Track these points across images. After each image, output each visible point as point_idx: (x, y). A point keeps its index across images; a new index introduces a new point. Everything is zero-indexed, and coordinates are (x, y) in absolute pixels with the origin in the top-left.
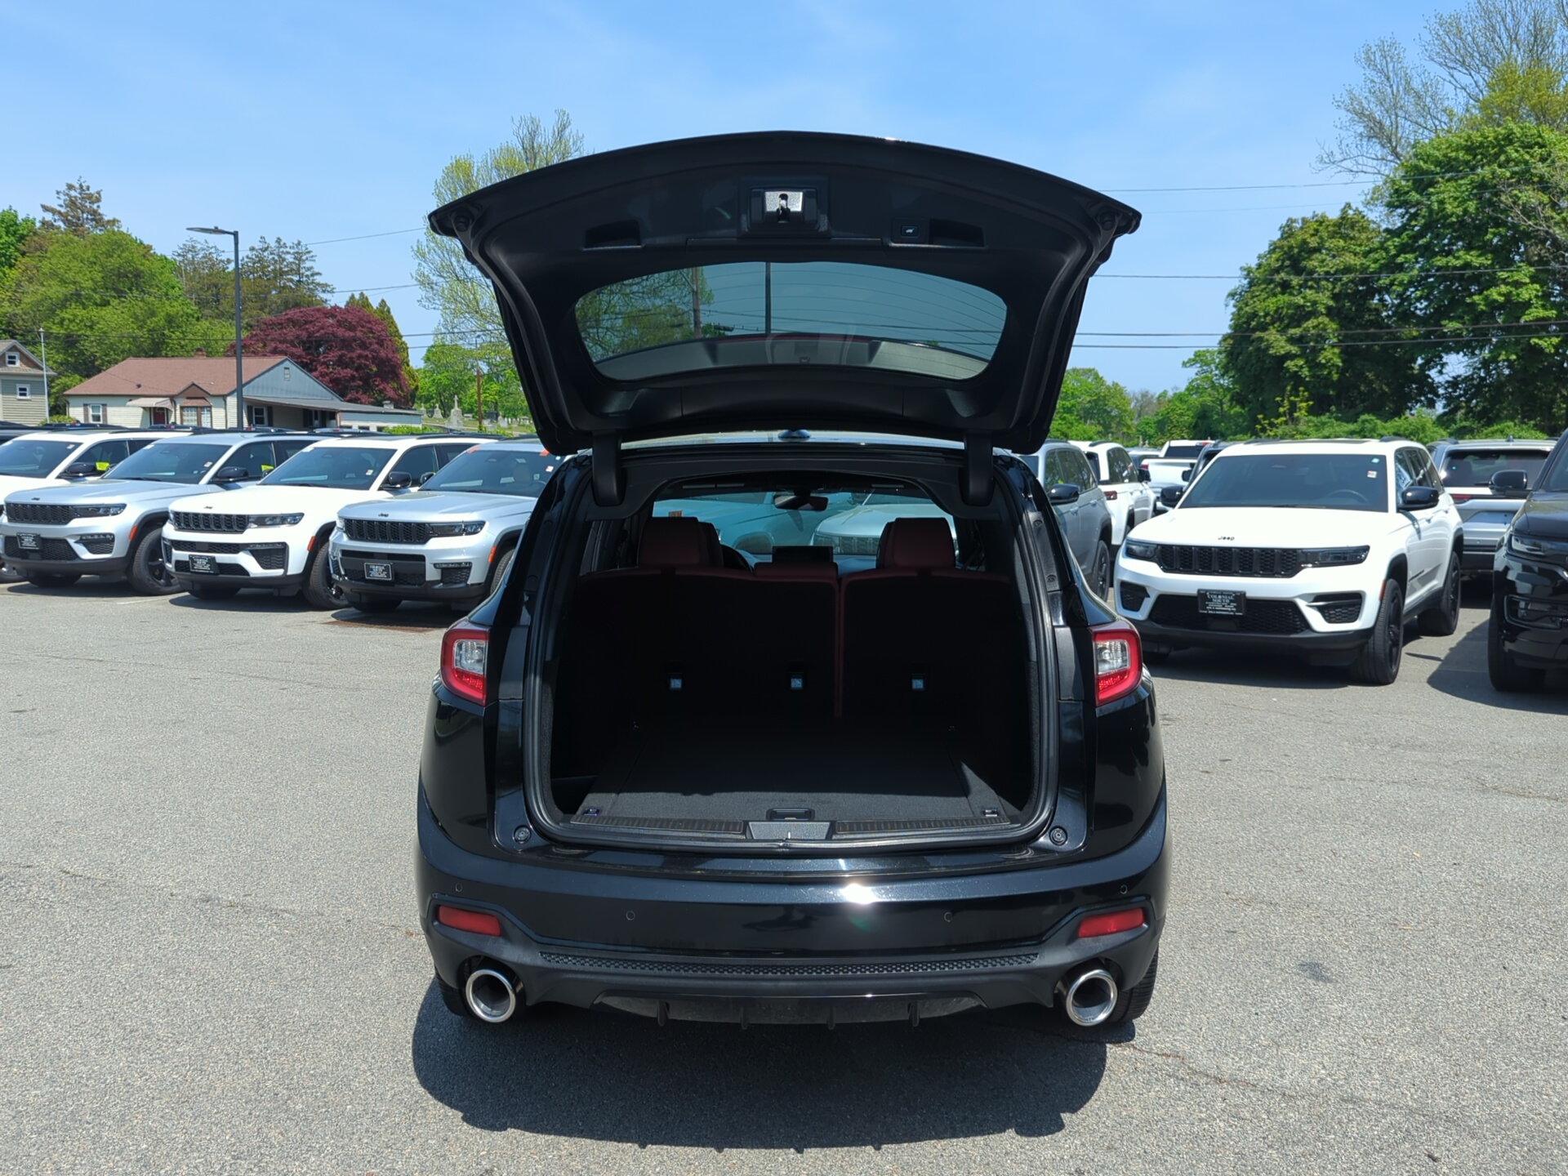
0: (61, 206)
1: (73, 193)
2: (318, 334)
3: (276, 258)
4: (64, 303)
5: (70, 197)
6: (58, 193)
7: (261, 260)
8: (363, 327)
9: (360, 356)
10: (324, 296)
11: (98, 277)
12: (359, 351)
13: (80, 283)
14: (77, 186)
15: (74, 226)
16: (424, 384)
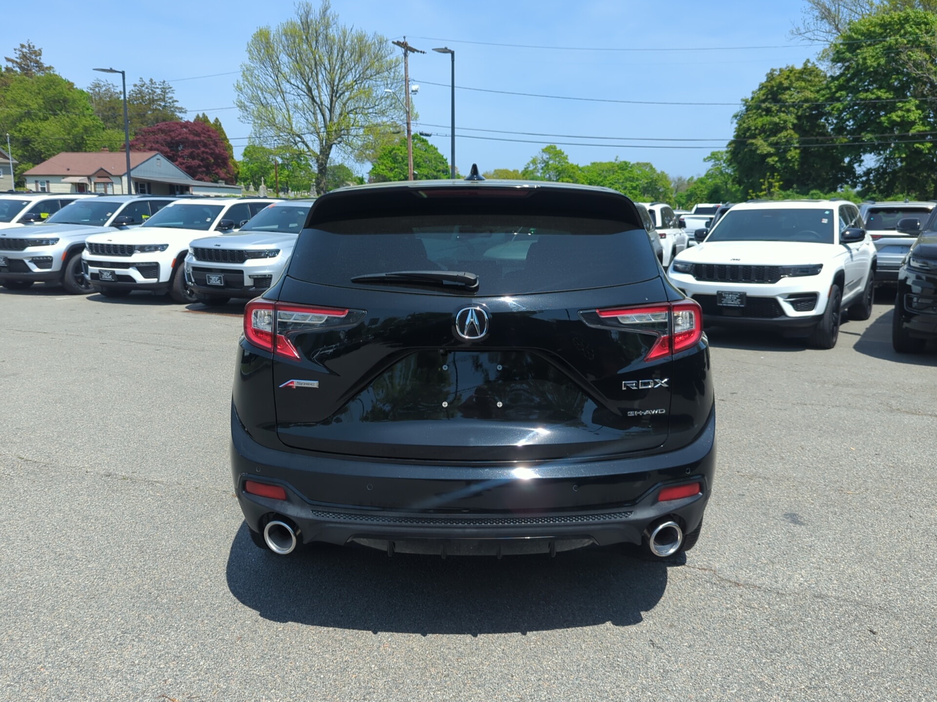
0: (17, 58)
1: (24, 50)
2: (177, 138)
3: (150, 91)
4: (20, 119)
5: (23, 52)
6: (15, 50)
7: (141, 92)
8: (205, 134)
9: (203, 152)
10: (180, 115)
11: (41, 102)
12: (203, 149)
13: (29, 106)
14: (27, 45)
15: (26, 71)
16: (243, 170)
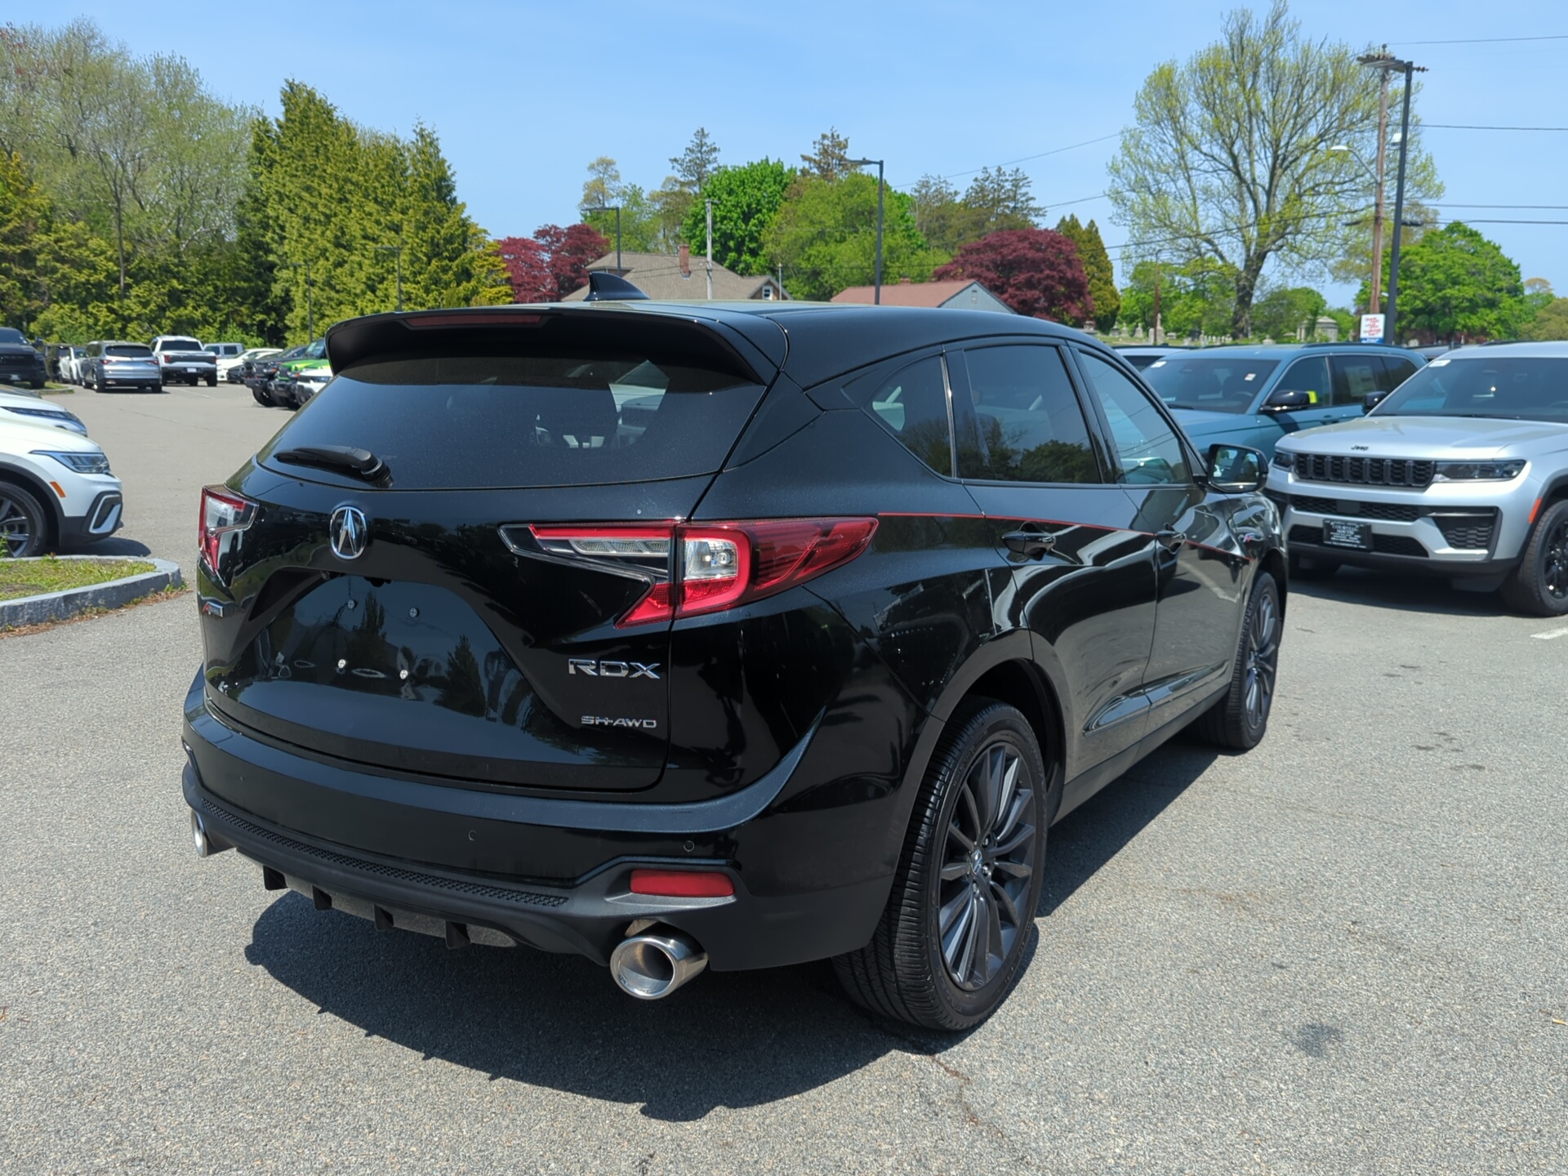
0: (816, 154)
1: (826, 142)
2: (1010, 257)
3: (996, 186)
4: (811, 242)
5: (823, 145)
6: (814, 143)
7: (982, 189)
8: (1053, 247)
9: (1048, 277)
10: (1036, 220)
11: (839, 216)
12: (1047, 272)
13: (824, 222)
14: (830, 135)
15: (826, 172)
16: (1127, 303)
